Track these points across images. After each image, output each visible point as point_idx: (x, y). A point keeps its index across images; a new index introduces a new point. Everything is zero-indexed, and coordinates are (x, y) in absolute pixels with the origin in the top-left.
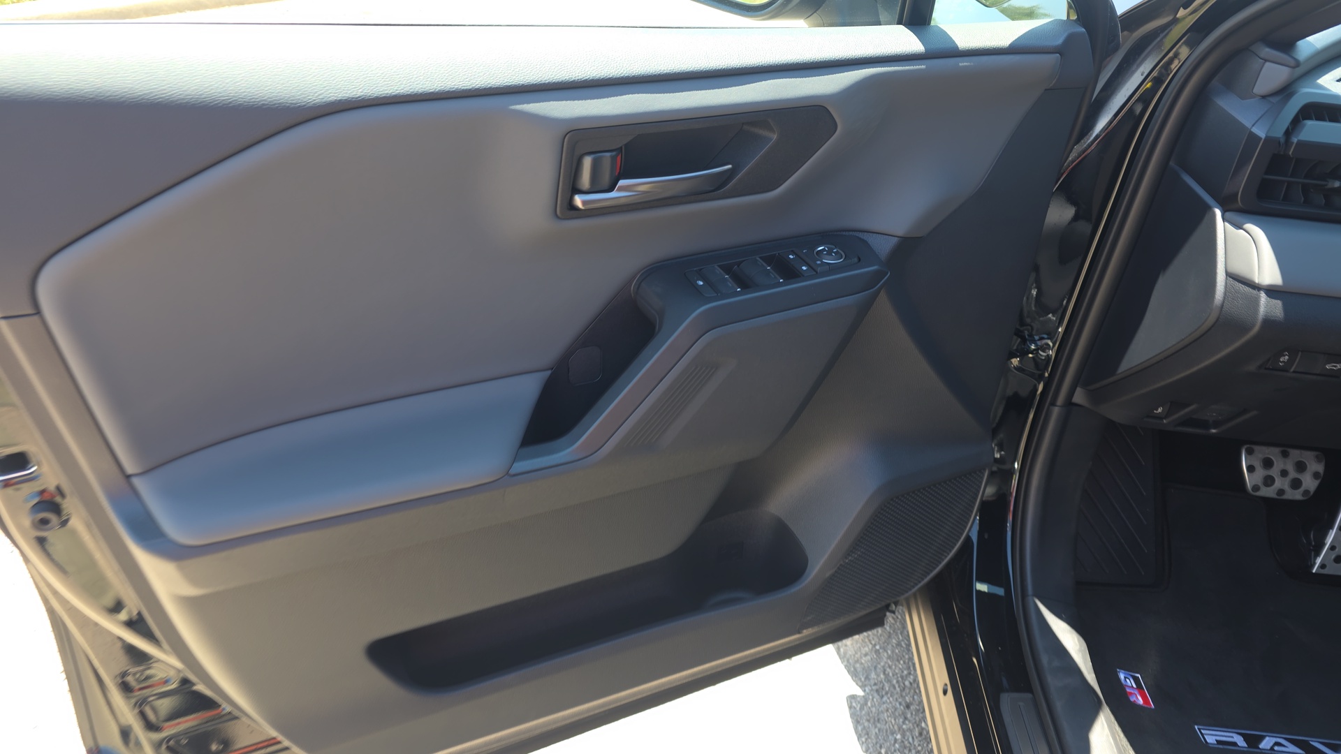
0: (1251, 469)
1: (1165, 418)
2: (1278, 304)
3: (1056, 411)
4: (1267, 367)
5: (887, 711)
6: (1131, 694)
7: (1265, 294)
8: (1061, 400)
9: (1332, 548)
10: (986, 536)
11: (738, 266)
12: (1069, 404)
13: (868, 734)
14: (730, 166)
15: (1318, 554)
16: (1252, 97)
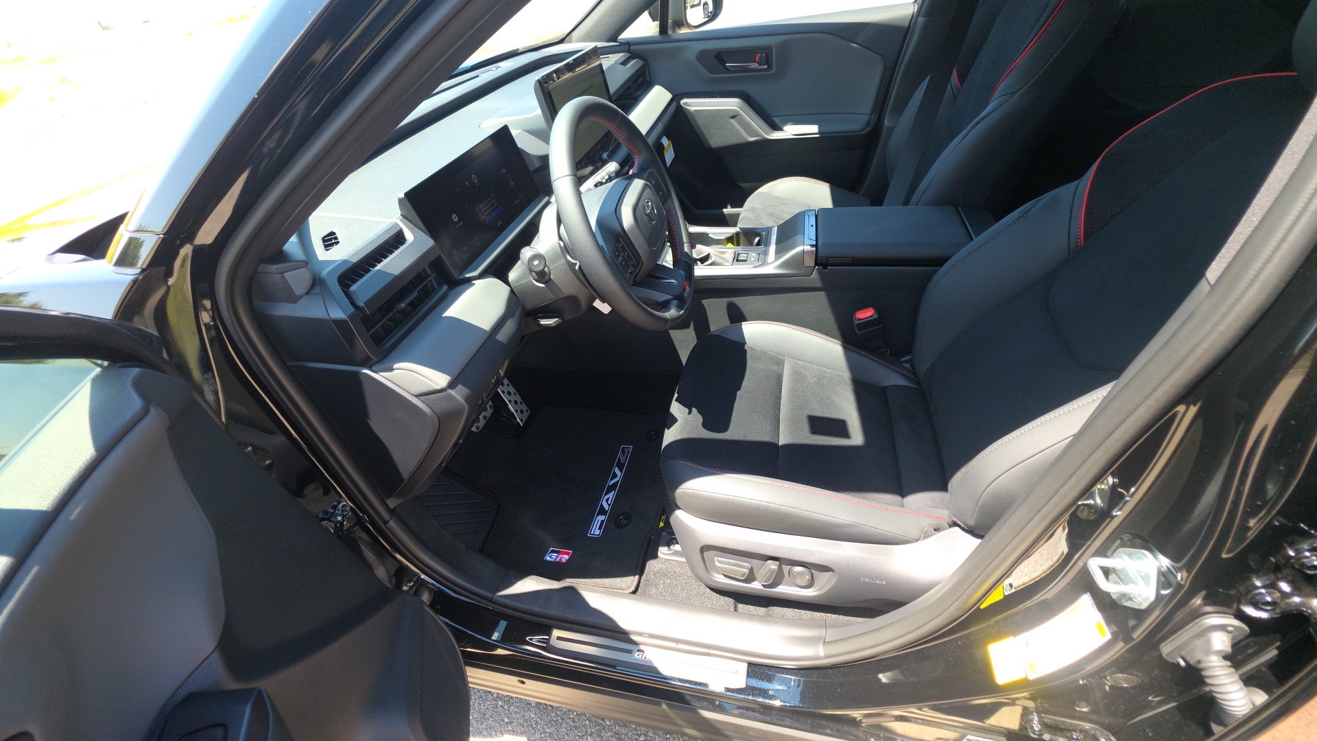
2: (460, 387)
3: (392, 524)
5: (480, 704)
6: (560, 559)
7: (450, 389)
8: (386, 516)
9: (516, 411)
10: (438, 607)
12: (392, 512)
13: (491, 728)
15: (516, 419)
16: (301, 297)
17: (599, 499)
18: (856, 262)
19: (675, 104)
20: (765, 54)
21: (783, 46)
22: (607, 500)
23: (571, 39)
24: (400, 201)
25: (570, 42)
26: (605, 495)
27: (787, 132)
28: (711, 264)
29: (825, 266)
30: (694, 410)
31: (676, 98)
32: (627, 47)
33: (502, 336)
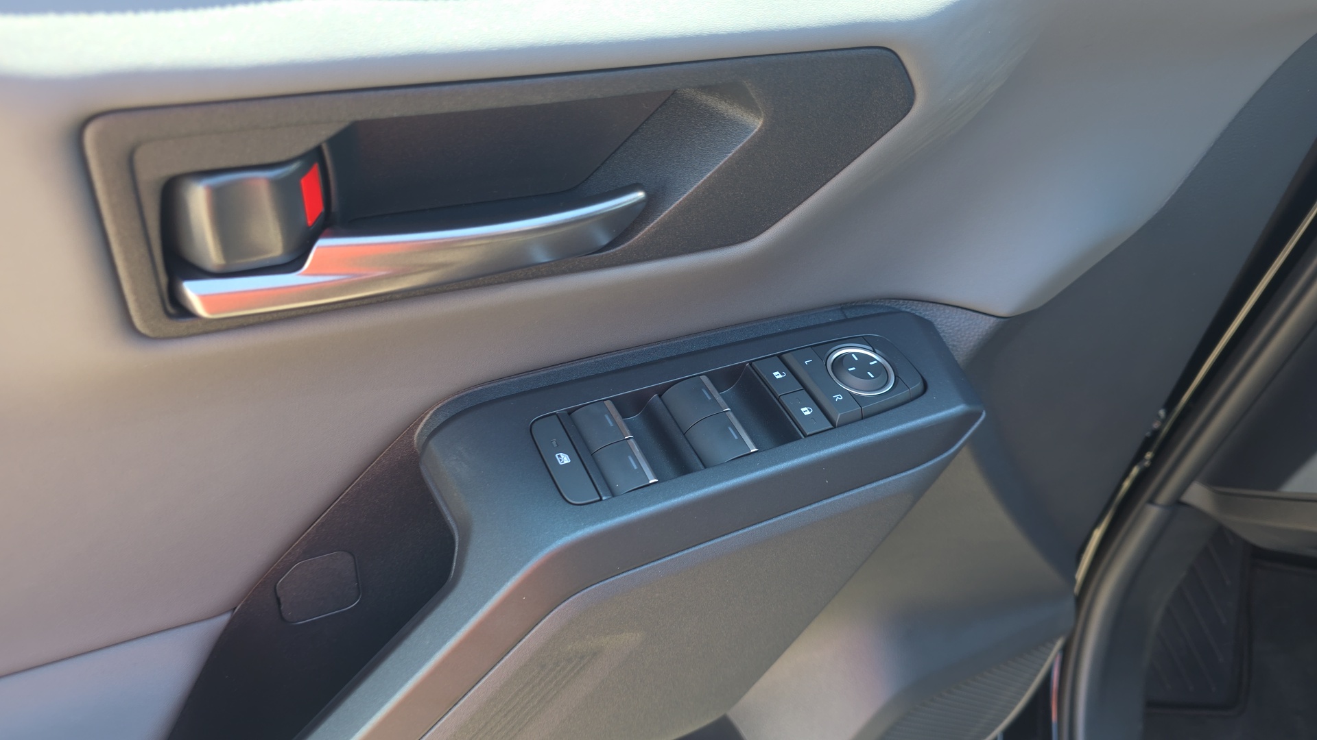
8: (1165, 496)
11: (660, 396)
14: (640, 195)
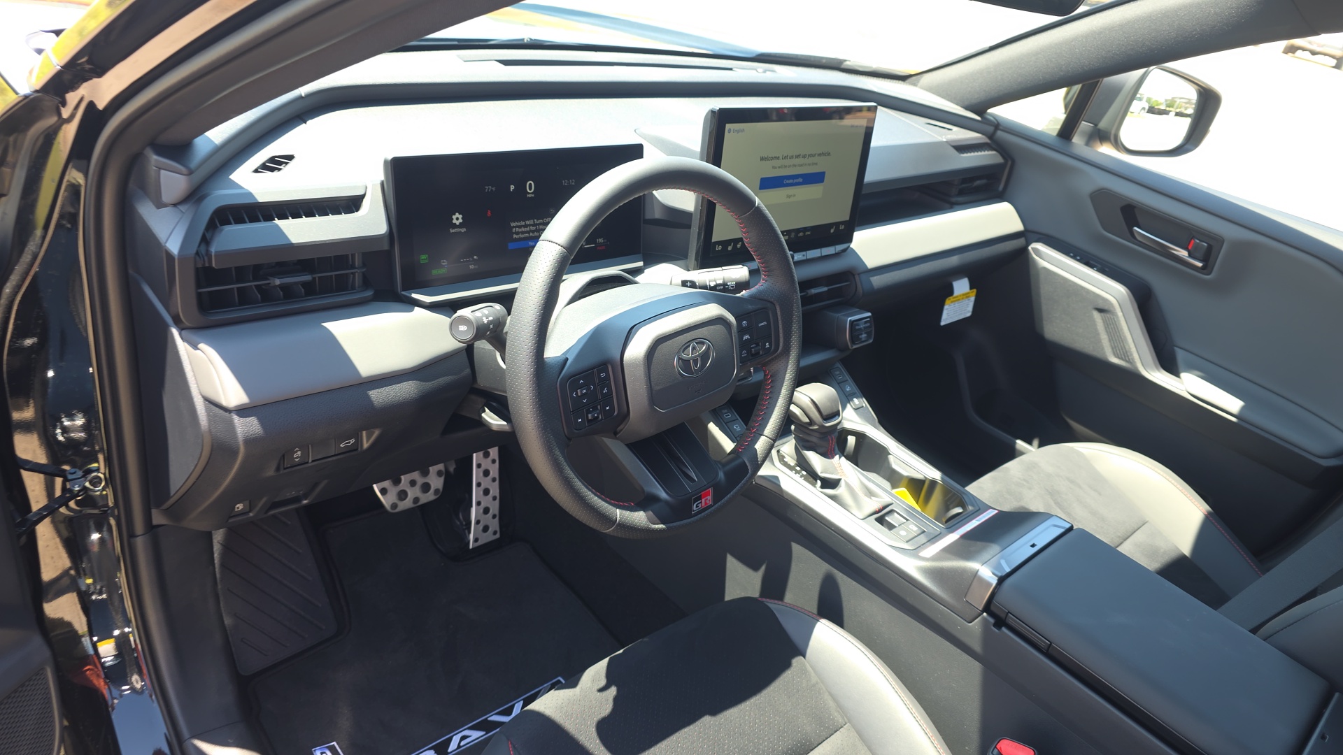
0: (383, 491)
1: (250, 511)
2: (253, 420)
3: (139, 542)
4: (285, 467)
7: (237, 415)
8: (140, 529)
9: (478, 522)
12: (150, 528)
15: (470, 533)
16: (165, 205)
17: (456, 727)
18: (1049, 652)
19: (1021, 241)
20: (1209, 249)
21: (1244, 250)
22: (463, 738)
23: (918, 82)
24: (386, 162)
25: (915, 85)
26: (469, 728)
27: (1183, 384)
28: (833, 498)
29: (1000, 622)
30: (613, 691)
31: (1027, 235)
32: (991, 129)
33: (378, 396)
